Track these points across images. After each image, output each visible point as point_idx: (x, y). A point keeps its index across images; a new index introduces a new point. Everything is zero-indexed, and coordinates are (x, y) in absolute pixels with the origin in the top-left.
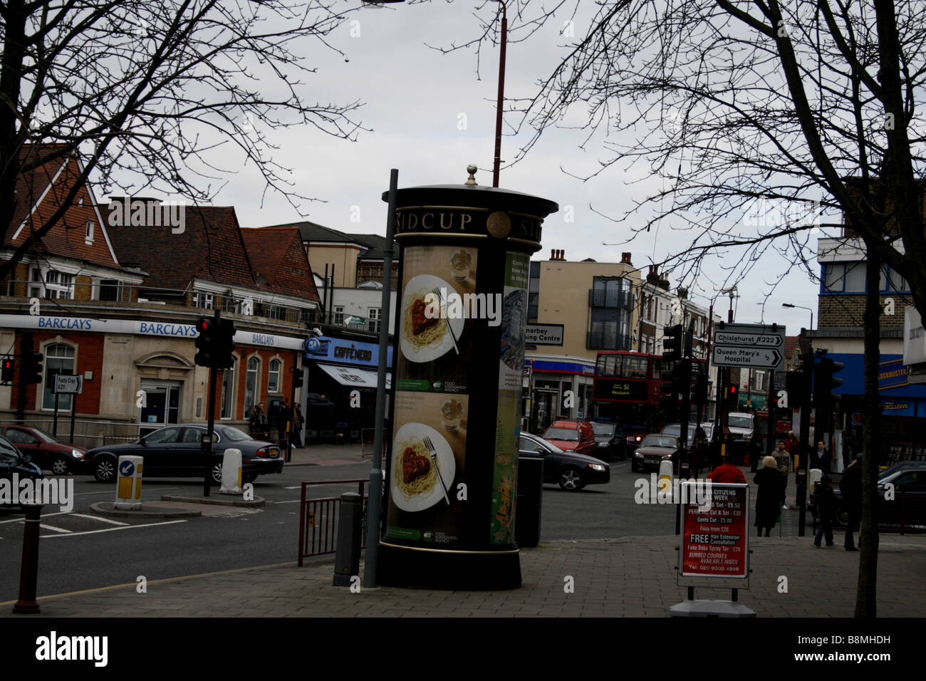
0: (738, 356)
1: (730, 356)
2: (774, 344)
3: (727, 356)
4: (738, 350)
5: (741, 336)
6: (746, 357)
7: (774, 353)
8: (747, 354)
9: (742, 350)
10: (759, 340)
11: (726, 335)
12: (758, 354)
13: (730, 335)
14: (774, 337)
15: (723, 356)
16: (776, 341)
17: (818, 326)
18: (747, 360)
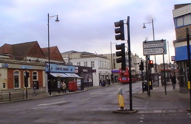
0: (152, 51)
1: (149, 52)
2: (163, 46)
3: (148, 52)
4: (151, 49)
5: (152, 45)
6: (155, 51)
7: (163, 49)
8: (155, 50)
9: (153, 49)
10: (158, 45)
11: (147, 45)
12: (158, 50)
13: (149, 45)
14: (163, 44)
15: (147, 52)
16: (163, 45)
17: (177, 39)
18: (155, 52)
